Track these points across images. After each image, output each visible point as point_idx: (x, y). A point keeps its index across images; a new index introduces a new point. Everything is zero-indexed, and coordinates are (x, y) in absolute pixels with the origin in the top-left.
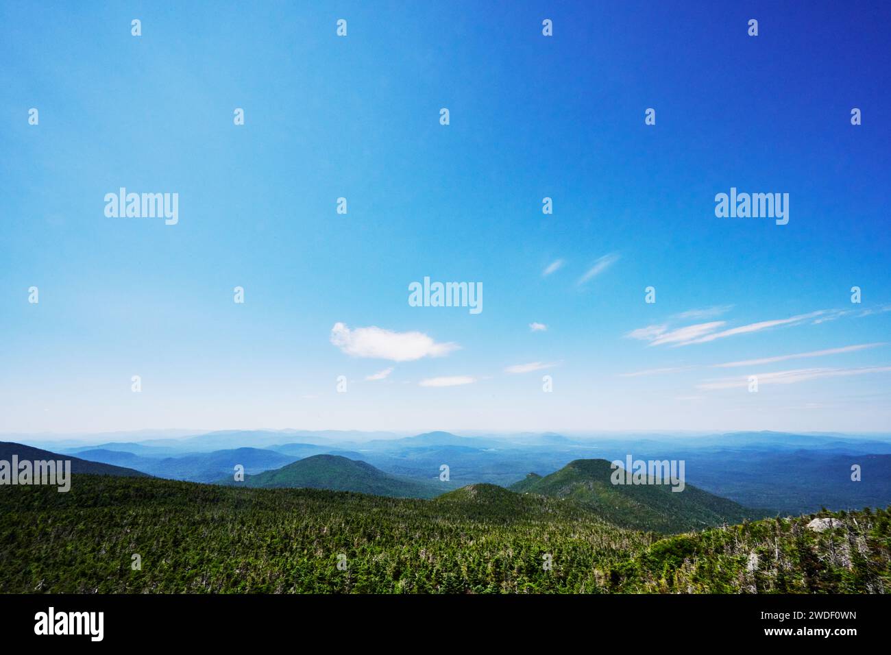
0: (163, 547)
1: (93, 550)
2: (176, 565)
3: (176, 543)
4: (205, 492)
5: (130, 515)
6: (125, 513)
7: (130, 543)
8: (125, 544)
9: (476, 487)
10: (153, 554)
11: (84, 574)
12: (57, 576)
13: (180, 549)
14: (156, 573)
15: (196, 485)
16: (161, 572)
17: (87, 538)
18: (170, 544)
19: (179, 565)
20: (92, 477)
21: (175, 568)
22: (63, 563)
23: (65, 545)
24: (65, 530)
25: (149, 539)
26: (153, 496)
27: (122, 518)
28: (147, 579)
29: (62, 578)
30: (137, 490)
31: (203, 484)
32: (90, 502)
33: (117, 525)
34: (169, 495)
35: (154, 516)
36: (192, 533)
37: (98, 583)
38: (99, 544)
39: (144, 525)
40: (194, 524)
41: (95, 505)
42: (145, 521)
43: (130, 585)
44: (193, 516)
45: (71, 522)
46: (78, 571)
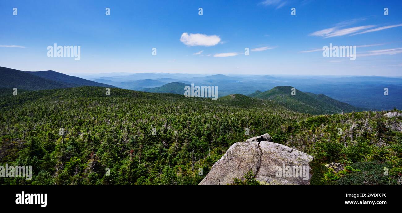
0: (126, 109)
1: (106, 109)
2: (132, 115)
3: (130, 109)
4: (137, 93)
5: (114, 100)
6: (113, 99)
7: (116, 108)
8: (115, 108)
9: (234, 95)
10: (124, 112)
11: (105, 116)
12: (97, 116)
13: (132, 110)
14: (126, 117)
15: (134, 91)
16: (127, 117)
17: (103, 106)
18: (128, 109)
19: (133, 115)
20: (100, 88)
21: (131, 116)
22: (98, 113)
23: (97, 108)
24: (96, 103)
25: (122, 107)
26: (120, 94)
27: (112, 100)
28: (124, 118)
29: (99, 117)
30: (115, 92)
31: (136, 91)
32: (101, 95)
33: (111, 102)
34: (125, 94)
35: (122, 100)
36: (135, 106)
37: (110, 119)
38: (107, 108)
39: (119, 103)
40: (135, 103)
41: (103, 96)
42: (119, 101)
43: (119, 120)
44: (134, 101)
45: (97, 101)
46: (103, 115)
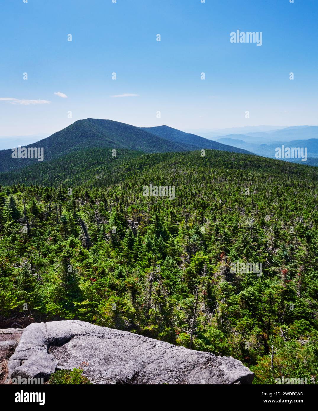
0: (271, 195)
1: (237, 190)
2: (281, 207)
3: (279, 195)
4: (290, 167)
5: (250, 176)
6: (247, 174)
7: (253, 190)
8: (251, 190)
10: (267, 199)
11: (237, 201)
12: (226, 199)
13: (282, 198)
14: (271, 208)
15: (284, 163)
16: (274, 208)
17: (233, 184)
18: (275, 195)
19: (283, 207)
20: (227, 153)
21: (281, 209)
22: (226, 194)
23: (224, 186)
24: (223, 178)
25: (263, 190)
26: (259, 166)
27: (246, 176)
28: (267, 210)
29: (228, 200)
30: (251, 162)
31: (288, 162)
32: (230, 166)
33: (245, 180)
34: (269, 167)
35: (263, 178)
36: (287, 191)
37: (244, 207)
38: (239, 188)
39: (259, 182)
40: (287, 186)
41: (232, 168)
42: (259, 179)
43: (260, 212)
44: (285, 181)
45: (224, 175)
46: (233, 198)
